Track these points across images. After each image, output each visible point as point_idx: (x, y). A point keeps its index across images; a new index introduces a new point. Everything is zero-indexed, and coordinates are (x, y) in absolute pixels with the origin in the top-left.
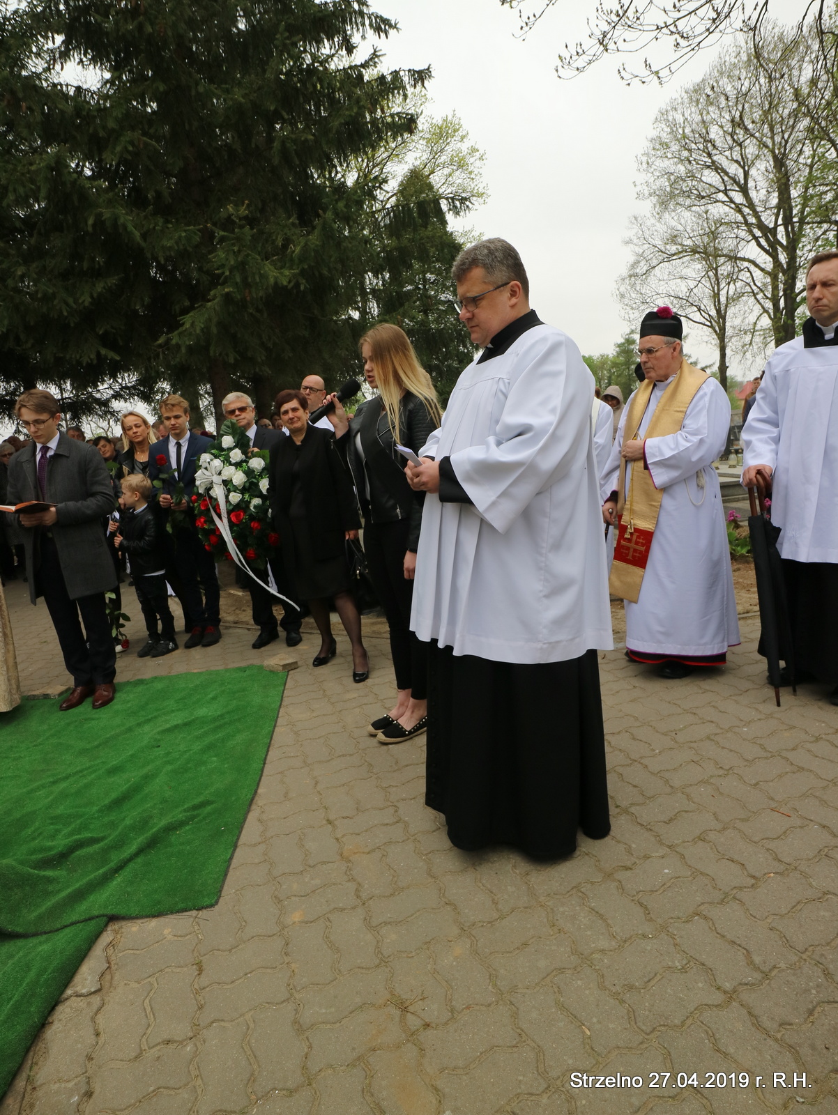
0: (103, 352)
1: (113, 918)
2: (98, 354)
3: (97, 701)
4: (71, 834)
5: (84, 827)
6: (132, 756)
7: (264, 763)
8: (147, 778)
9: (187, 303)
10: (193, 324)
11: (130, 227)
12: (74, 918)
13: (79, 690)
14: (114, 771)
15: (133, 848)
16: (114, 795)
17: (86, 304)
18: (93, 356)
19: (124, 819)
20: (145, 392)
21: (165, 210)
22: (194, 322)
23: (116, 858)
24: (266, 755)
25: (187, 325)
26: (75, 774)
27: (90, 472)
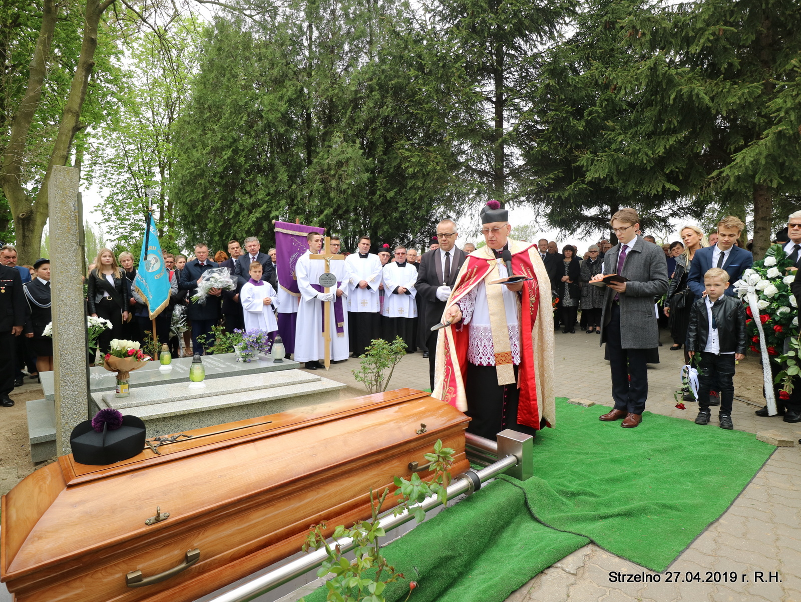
0: (668, 186)
1: (592, 542)
2: (664, 187)
3: (625, 422)
4: (581, 485)
5: (590, 486)
6: (630, 457)
7: (732, 504)
8: (636, 475)
9: (742, 143)
10: (743, 159)
11: (702, 94)
12: (571, 530)
13: (616, 411)
14: (615, 461)
15: (616, 510)
16: (612, 475)
17: (661, 154)
18: (659, 190)
19: (614, 492)
20: (697, 211)
21: (733, 76)
22: (745, 158)
23: (603, 511)
24: (735, 499)
25: (738, 160)
26: (592, 453)
27: (654, 264)
